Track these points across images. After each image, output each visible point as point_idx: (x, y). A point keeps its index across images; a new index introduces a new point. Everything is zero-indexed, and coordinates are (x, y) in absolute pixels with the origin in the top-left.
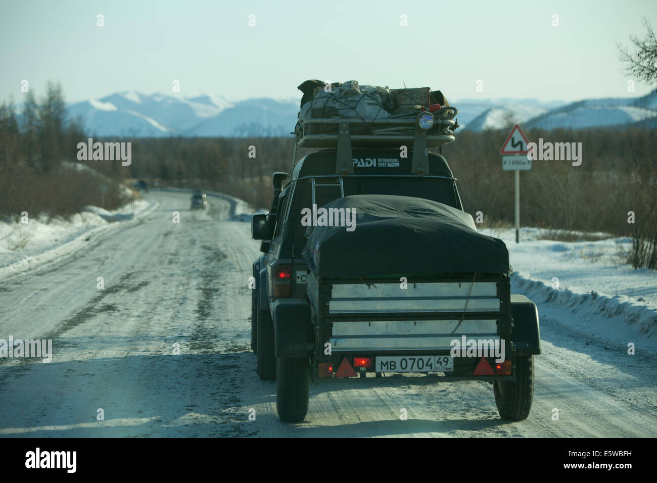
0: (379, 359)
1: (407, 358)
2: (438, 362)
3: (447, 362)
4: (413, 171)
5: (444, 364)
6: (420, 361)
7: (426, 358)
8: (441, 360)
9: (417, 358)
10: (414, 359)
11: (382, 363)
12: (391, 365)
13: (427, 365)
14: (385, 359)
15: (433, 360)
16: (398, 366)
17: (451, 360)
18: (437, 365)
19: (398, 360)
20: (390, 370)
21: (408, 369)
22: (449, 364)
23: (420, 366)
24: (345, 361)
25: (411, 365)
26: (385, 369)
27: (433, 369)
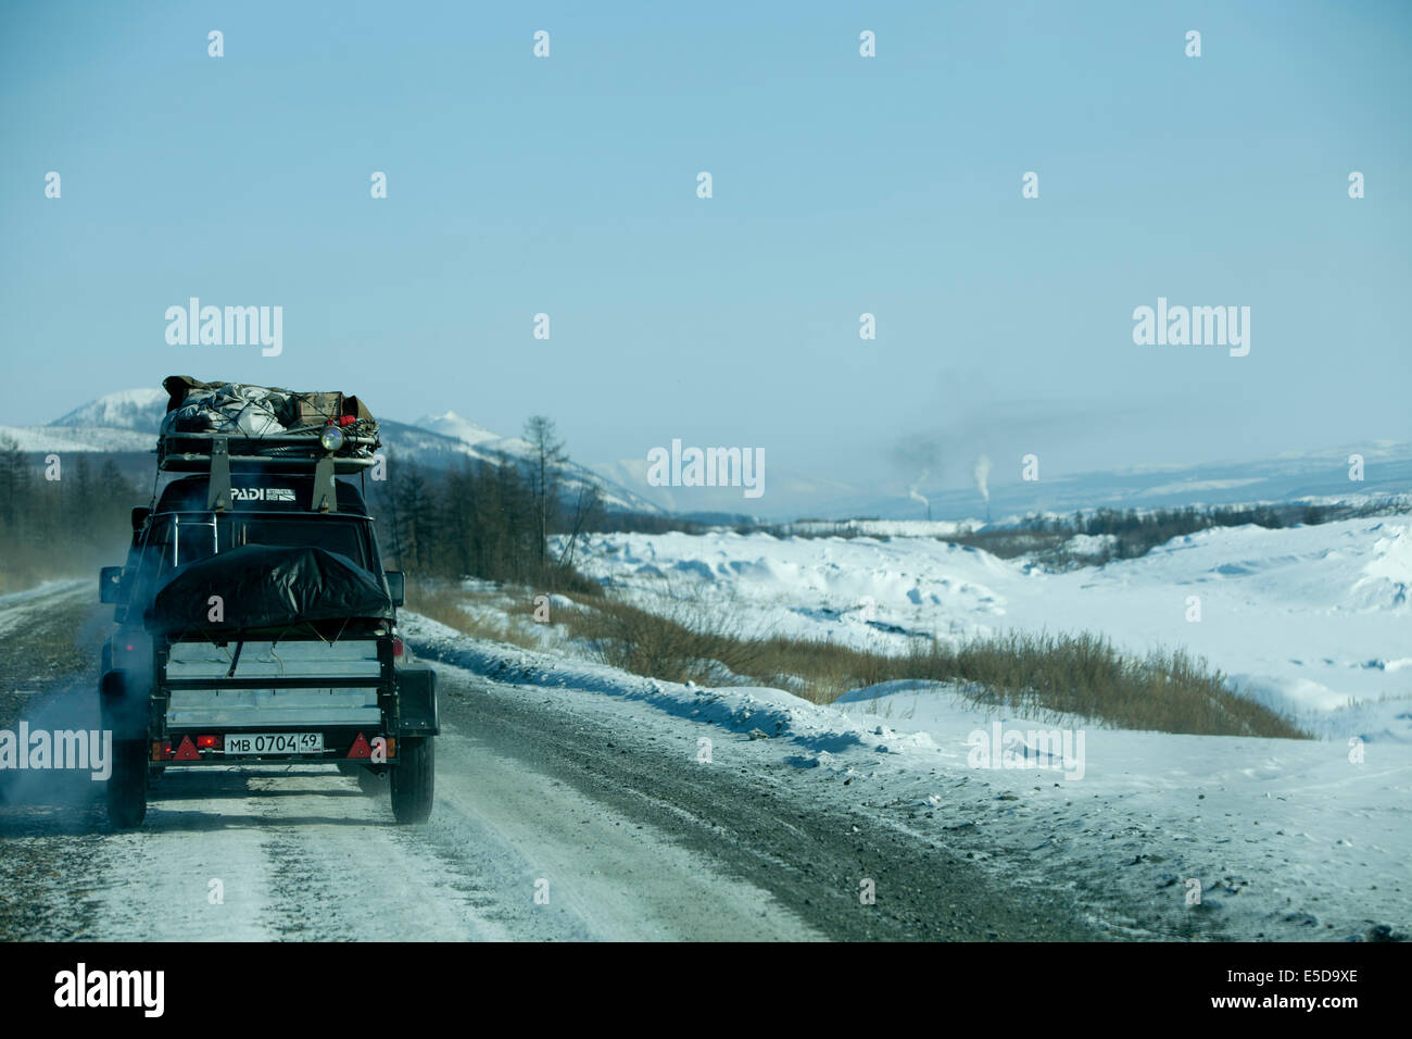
0: (228, 739)
1: (264, 736)
2: (303, 741)
3: (314, 741)
4: (315, 506)
5: (310, 743)
6: (281, 740)
7: (287, 737)
8: (307, 739)
9: (276, 736)
10: (273, 738)
11: (232, 742)
12: (244, 746)
13: (289, 745)
14: (235, 738)
15: (297, 738)
16: (252, 745)
17: (319, 738)
18: (301, 745)
19: (252, 739)
20: (242, 752)
21: (265, 751)
22: (318, 744)
23: (281, 747)
24: (186, 740)
25: (269, 745)
26: (236, 751)
27: (296, 752)
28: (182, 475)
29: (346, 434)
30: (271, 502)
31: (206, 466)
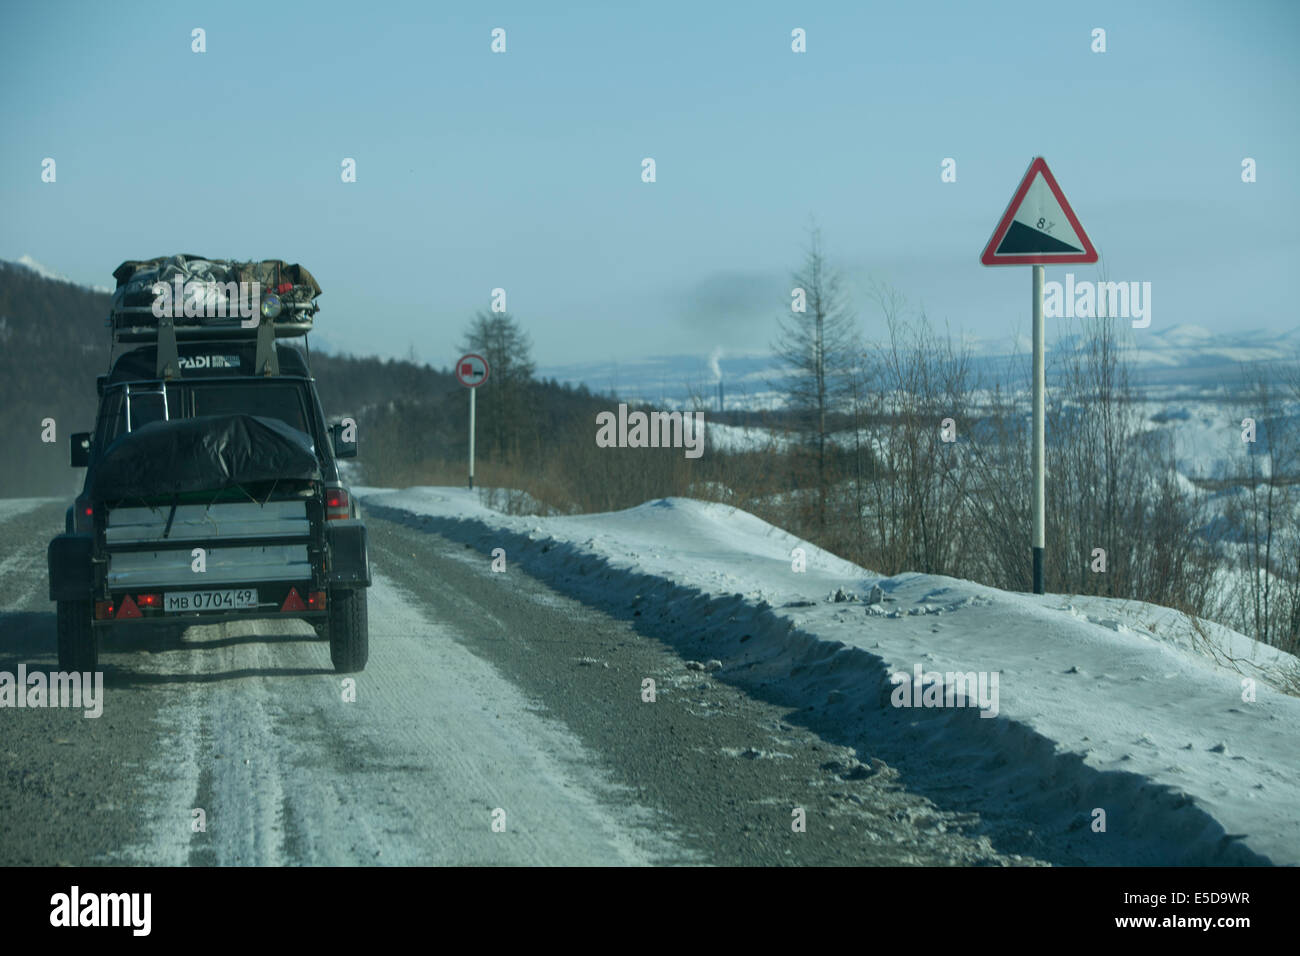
0: (167, 597)
1: (202, 593)
2: (239, 597)
3: (250, 596)
4: (257, 371)
5: (245, 599)
6: (217, 597)
7: (223, 594)
8: (242, 595)
9: (213, 593)
10: (210, 595)
11: (171, 600)
12: (182, 603)
13: (225, 601)
14: (174, 596)
15: (233, 595)
16: (191, 603)
17: (254, 594)
18: (237, 601)
19: (190, 596)
20: (181, 609)
21: (203, 607)
22: (252, 599)
23: (217, 603)
24: (128, 599)
25: (207, 602)
26: (175, 608)
27: (233, 606)
28: (132, 347)
29: (284, 301)
30: (216, 368)
31: (154, 337)
